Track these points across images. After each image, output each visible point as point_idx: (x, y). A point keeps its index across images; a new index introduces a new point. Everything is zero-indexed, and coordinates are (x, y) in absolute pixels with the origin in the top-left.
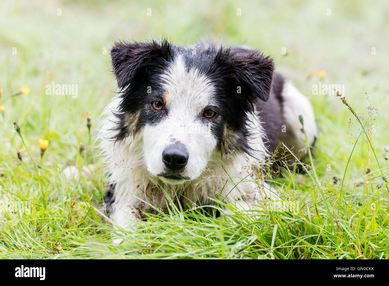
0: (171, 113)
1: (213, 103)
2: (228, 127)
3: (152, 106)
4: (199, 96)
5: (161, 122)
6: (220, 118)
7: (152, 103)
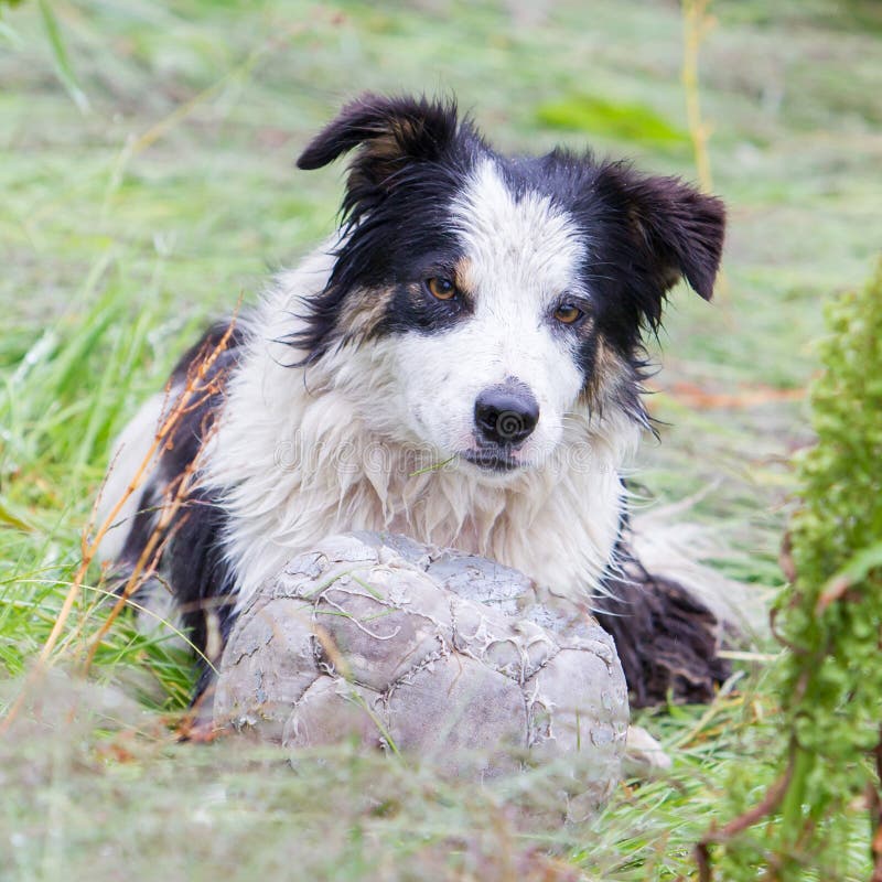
0: (481, 308)
1: (580, 292)
2: (605, 345)
3: (429, 287)
4: (546, 265)
5: (457, 328)
6: (590, 325)
7: (428, 281)
